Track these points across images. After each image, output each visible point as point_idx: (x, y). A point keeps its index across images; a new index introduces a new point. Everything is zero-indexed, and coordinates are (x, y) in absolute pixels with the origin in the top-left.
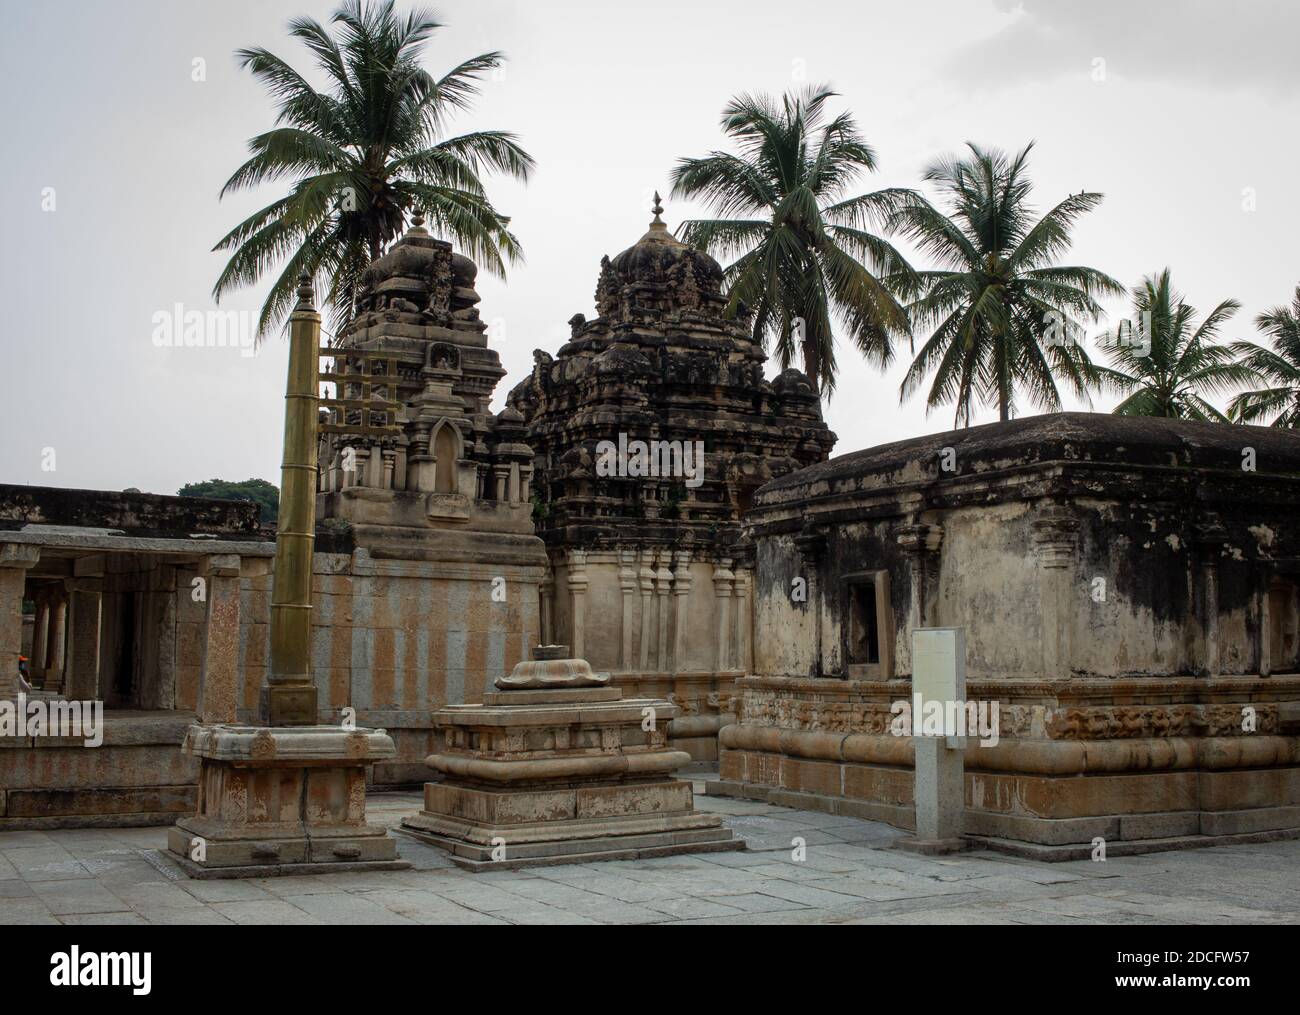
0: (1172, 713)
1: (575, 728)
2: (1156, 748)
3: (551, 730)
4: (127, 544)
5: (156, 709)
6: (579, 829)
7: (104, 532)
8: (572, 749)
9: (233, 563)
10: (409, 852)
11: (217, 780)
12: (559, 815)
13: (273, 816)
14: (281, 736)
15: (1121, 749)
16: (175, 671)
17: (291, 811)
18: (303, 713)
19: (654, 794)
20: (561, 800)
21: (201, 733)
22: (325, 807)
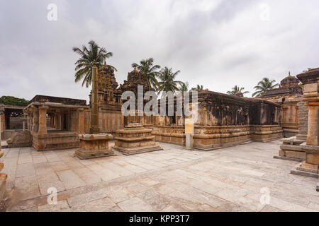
0: (218, 131)
1: (139, 133)
2: (216, 135)
3: (136, 134)
4: (64, 106)
5: (70, 131)
6: (141, 148)
7: (60, 104)
8: (139, 136)
9: (82, 109)
10: (116, 152)
11: (84, 143)
12: (138, 146)
13: (94, 148)
14: (95, 135)
15: (212, 135)
16: (73, 125)
17: (97, 147)
18: (98, 132)
19: (150, 142)
20: (138, 144)
21: (80, 135)
22: (102, 146)
